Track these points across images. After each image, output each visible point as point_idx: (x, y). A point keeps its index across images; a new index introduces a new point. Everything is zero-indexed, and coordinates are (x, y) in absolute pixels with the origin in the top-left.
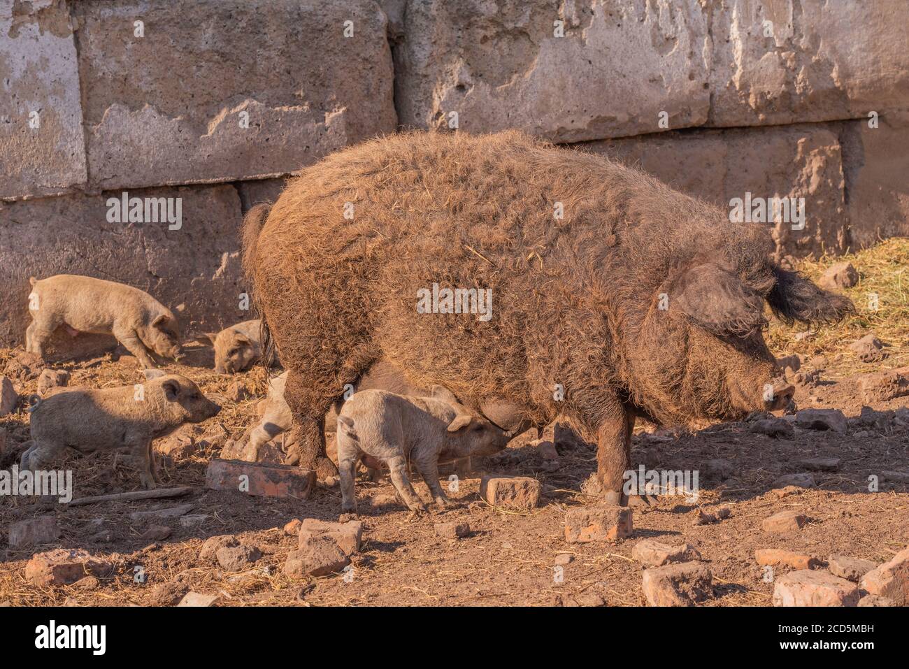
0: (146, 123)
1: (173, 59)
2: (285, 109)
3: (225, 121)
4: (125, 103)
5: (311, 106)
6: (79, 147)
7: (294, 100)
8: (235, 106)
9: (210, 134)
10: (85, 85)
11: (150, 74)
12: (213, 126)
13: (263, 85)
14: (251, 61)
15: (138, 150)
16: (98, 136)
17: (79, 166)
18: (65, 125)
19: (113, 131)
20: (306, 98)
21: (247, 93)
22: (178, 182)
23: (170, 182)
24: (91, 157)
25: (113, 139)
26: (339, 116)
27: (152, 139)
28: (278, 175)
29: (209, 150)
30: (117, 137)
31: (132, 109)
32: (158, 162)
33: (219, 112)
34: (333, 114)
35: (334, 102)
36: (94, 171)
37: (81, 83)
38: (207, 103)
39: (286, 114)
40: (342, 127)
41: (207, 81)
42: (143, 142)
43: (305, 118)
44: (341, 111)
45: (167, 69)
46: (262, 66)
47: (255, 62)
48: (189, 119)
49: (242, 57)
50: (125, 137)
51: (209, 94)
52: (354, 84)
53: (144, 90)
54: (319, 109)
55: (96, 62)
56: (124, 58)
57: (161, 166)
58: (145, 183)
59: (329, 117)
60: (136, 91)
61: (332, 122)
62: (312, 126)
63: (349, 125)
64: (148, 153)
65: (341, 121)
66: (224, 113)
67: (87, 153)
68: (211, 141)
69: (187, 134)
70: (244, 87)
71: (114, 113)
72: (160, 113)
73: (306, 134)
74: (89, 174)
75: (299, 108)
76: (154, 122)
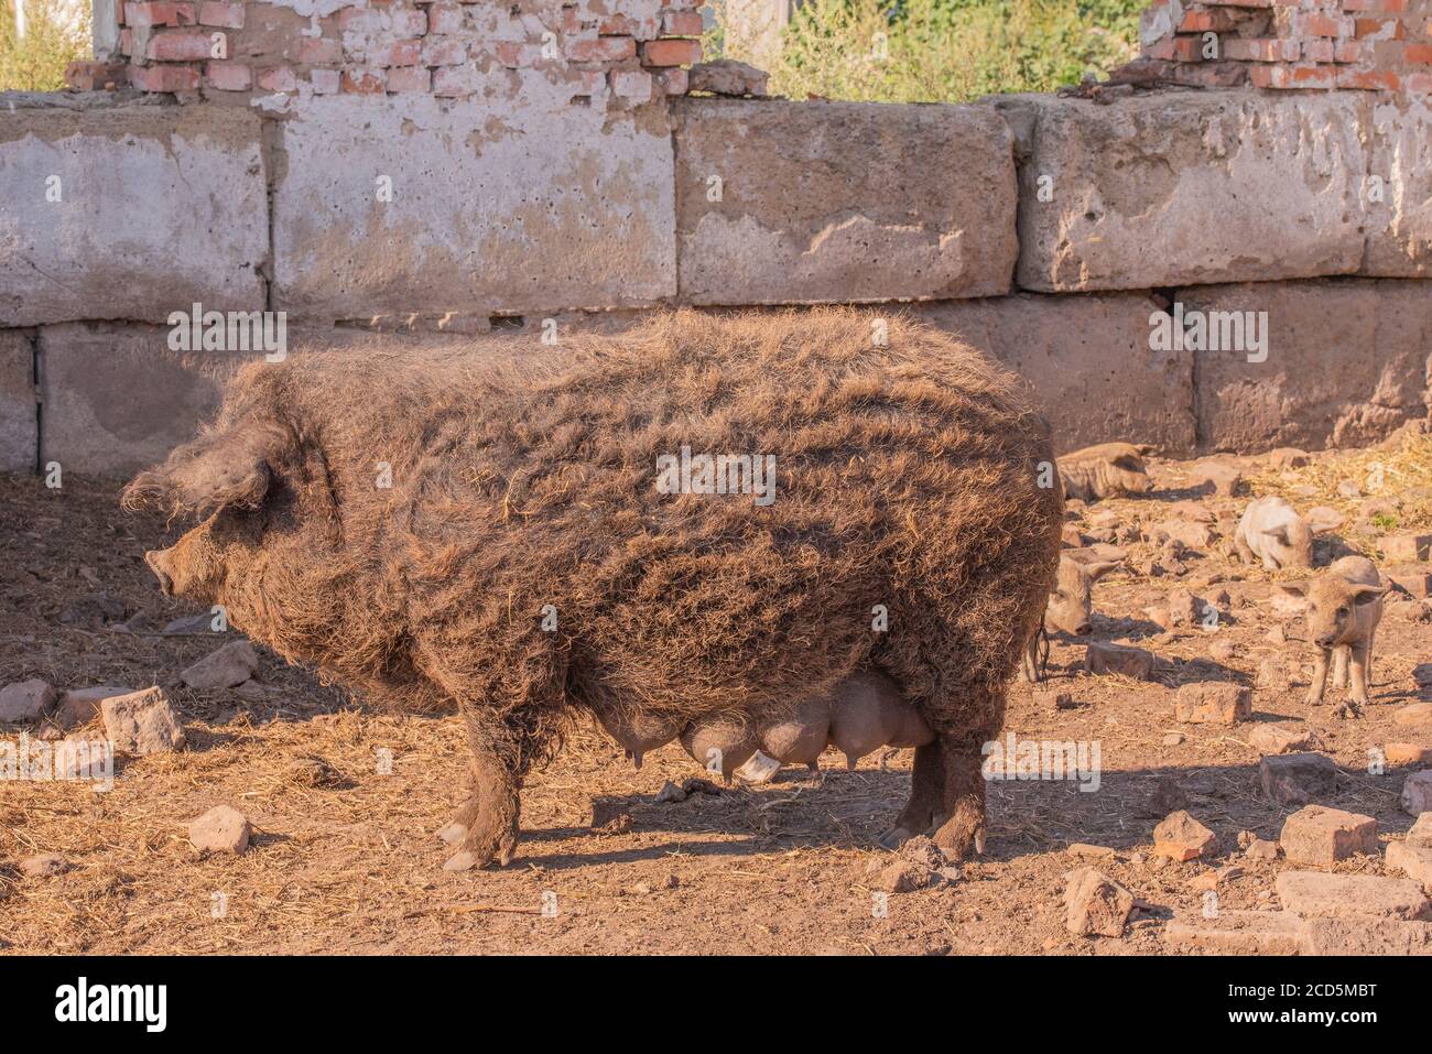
0: (744, 235)
1: (778, 167)
2: (897, 228)
3: (830, 238)
4: (723, 212)
5: (926, 226)
6: (670, 258)
7: (907, 219)
8: (842, 222)
9: (812, 251)
10: (680, 191)
11: (751, 182)
12: (816, 243)
13: (874, 200)
14: (863, 174)
15: (733, 264)
16: (691, 246)
17: (669, 278)
18: (657, 232)
19: (708, 241)
20: (919, 218)
21: (856, 209)
22: (775, 302)
23: (766, 301)
24: (682, 269)
25: (708, 251)
26: (955, 240)
27: (749, 253)
28: (884, 300)
29: (811, 269)
30: (712, 249)
31: (730, 219)
32: (753, 279)
33: (824, 228)
34: (949, 238)
35: (951, 224)
36: (685, 284)
37: (676, 188)
38: (812, 217)
39: (898, 234)
40: (958, 252)
41: (813, 194)
42: (739, 256)
43: (918, 239)
44: (957, 234)
45: (770, 178)
46: (874, 180)
47: (867, 176)
48: (791, 233)
49: (854, 169)
50: (720, 250)
51: (814, 207)
52: (974, 205)
53: (744, 199)
54: (934, 230)
55: (694, 166)
56: (724, 163)
57: (756, 282)
58: (739, 301)
59: (944, 240)
60: (735, 200)
61: (947, 246)
62: (925, 249)
63: (966, 250)
64: (745, 267)
65: (957, 244)
66: (829, 229)
67: (678, 264)
68: (813, 259)
69: (788, 250)
70: (853, 202)
71: (710, 222)
72: (760, 224)
73: (918, 257)
74: (679, 287)
75: (911, 229)
76: (753, 234)
